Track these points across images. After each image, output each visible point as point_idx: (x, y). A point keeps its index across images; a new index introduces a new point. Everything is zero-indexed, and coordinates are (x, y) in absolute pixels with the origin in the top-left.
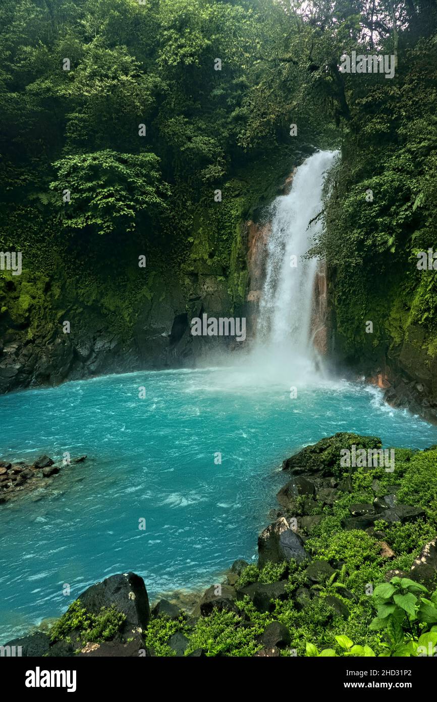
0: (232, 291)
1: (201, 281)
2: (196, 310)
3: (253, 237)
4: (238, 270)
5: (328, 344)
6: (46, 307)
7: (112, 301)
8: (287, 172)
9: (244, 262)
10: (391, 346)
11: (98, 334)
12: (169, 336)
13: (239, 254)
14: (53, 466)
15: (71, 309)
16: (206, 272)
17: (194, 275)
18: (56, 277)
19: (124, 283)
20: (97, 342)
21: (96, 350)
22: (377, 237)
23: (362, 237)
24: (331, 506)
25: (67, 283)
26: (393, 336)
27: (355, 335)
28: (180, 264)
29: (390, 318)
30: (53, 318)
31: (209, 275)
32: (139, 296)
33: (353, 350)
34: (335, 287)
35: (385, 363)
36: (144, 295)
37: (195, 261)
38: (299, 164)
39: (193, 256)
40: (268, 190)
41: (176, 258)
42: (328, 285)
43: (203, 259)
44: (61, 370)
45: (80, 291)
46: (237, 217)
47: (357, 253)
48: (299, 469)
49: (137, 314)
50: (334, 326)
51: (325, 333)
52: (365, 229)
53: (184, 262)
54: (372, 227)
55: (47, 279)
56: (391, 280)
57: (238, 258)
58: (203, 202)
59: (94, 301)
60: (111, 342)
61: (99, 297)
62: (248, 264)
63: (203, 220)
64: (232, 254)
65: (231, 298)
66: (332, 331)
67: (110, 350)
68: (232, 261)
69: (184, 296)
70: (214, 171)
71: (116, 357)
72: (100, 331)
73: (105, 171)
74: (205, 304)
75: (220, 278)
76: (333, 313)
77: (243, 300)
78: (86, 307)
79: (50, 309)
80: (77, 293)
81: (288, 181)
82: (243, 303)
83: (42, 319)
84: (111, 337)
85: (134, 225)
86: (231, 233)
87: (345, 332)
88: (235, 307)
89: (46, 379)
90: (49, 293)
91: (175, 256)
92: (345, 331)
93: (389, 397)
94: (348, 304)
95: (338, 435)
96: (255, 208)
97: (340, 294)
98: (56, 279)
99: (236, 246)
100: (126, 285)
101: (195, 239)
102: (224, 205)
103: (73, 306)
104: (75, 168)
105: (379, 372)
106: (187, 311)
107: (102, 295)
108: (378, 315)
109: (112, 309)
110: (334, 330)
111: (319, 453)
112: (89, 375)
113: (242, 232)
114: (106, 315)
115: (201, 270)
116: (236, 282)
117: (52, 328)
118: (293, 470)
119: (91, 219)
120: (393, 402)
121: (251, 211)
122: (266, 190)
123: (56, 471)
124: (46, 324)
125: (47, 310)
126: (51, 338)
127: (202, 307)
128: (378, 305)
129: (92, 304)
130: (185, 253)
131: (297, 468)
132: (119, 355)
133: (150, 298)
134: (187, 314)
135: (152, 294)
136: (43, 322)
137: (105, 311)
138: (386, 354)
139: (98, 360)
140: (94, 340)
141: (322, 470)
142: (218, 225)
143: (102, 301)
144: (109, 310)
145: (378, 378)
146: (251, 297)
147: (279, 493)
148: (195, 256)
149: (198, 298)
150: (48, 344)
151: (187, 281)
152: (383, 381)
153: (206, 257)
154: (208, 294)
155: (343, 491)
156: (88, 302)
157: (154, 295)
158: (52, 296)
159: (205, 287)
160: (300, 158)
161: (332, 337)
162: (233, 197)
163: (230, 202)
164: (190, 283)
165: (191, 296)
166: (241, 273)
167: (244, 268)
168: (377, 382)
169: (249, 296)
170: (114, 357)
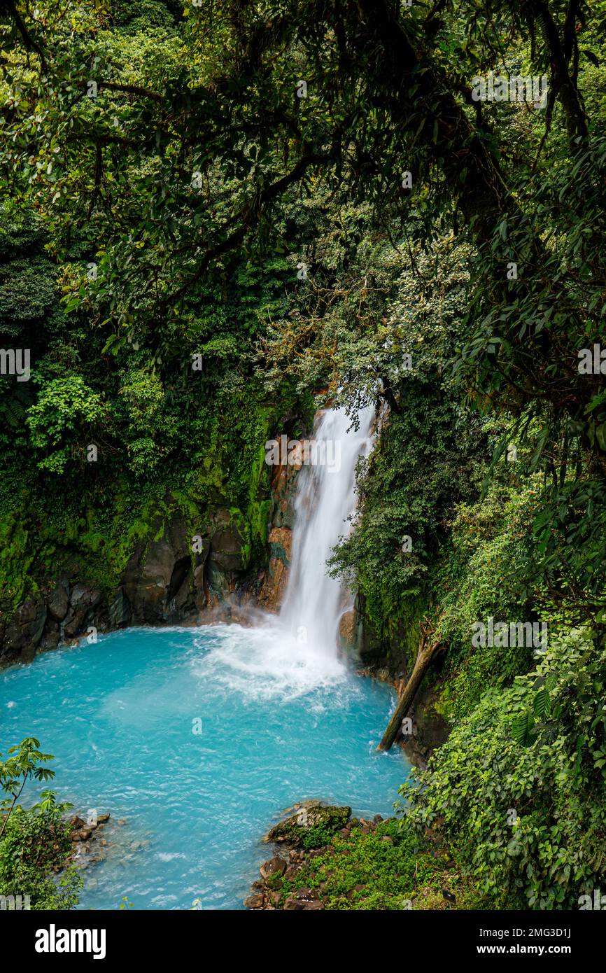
0: (249, 527)
1: (210, 512)
4: (258, 500)
5: (355, 630)
9: (267, 493)
11: (75, 580)
12: (167, 587)
13: (261, 483)
16: (217, 501)
17: (201, 504)
20: (74, 591)
21: (73, 604)
30: (20, 569)
31: (222, 505)
32: (130, 534)
33: (379, 643)
37: (204, 486)
39: (201, 481)
43: (214, 485)
44: (33, 637)
46: (262, 435)
48: (282, 839)
49: (126, 559)
57: (261, 486)
59: (70, 539)
60: (91, 591)
61: (76, 533)
62: (272, 495)
64: (253, 483)
65: (248, 538)
66: (360, 617)
67: (90, 603)
71: (98, 610)
72: (77, 577)
74: (215, 543)
75: (235, 511)
77: (263, 540)
78: (60, 546)
82: (264, 544)
84: (92, 584)
88: (253, 547)
89: (18, 655)
99: (258, 472)
101: (205, 457)
105: (402, 677)
107: (81, 530)
110: (362, 616)
112: (66, 640)
114: (85, 554)
115: (211, 499)
116: (255, 516)
118: (277, 839)
121: (280, 426)
127: (211, 547)
129: (69, 543)
132: (102, 608)
133: (143, 536)
134: (191, 558)
135: (147, 531)
137: (84, 549)
139: (76, 617)
140: (70, 591)
143: (81, 538)
144: (90, 548)
146: (274, 537)
149: (206, 536)
151: (192, 510)
153: (218, 484)
154: (218, 529)
156: (62, 541)
157: (149, 532)
159: (216, 519)
164: (196, 514)
166: (263, 503)
167: (266, 499)
169: (271, 535)
170: (95, 611)
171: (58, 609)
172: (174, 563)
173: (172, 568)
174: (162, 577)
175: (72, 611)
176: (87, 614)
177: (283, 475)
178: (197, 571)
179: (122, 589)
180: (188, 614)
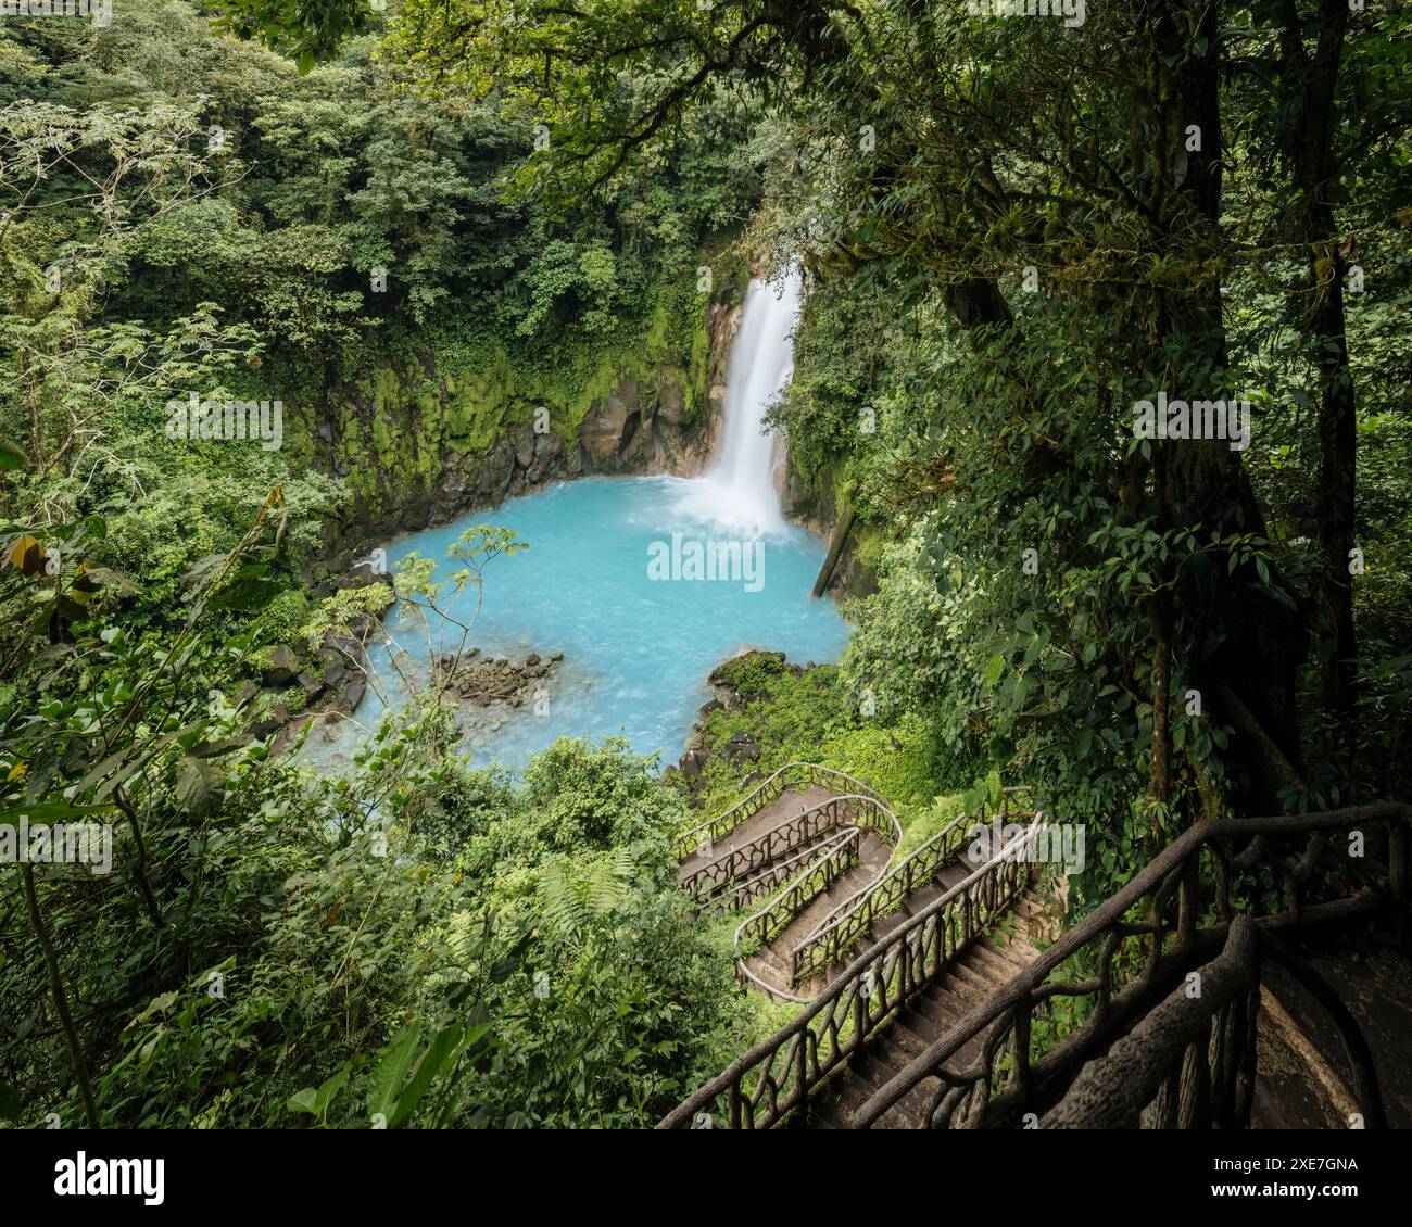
0: (692, 387)
1: (657, 370)
2: (651, 407)
3: (720, 324)
5: (787, 482)
12: (619, 439)
16: (663, 360)
17: (650, 364)
19: (570, 374)
20: (539, 442)
21: (538, 453)
31: (668, 365)
44: (502, 484)
51: (785, 469)
57: (702, 348)
60: (553, 441)
64: (695, 342)
65: (691, 394)
67: (552, 452)
68: (694, 351)
69: (638, 389)
71: (559, 459)
74: (662, 399)
77: (705, 396)
82: (705, 399)
84: (555, 435)
89: (488, 499)
96: (723, 289)
100: (572, 376)
101: (653, 323)
103: (514, 402)
106: (640, 408)
109: (557, 404)
112: (531, 487)
113: (706, 321)
115: (659, 359)
116: (697, 378)
121: (720, 291)
127: (658, 402)
129: (535, 398)
132: (562, 457)
134: (640, 411)
137: (548, 405)
139: (540, 465)
140: (535, 440)
146: (714, 394)
149: (654, 392)
151: (642, 370)
154: (665, 387)
159: (662, 378)
161: (791, 474)
164: (646, 373)
167: (707, 361)
169: (711, 393)
170: (556, 460)
171: (524, 459)
172: (626, 416)
173: (624, 421)
174: (613, 431)
175: (536, 460)
176: (549, 463)
177: (721, 338)
178: (646, 424)
179: (580, 440)
180: (638, 465)
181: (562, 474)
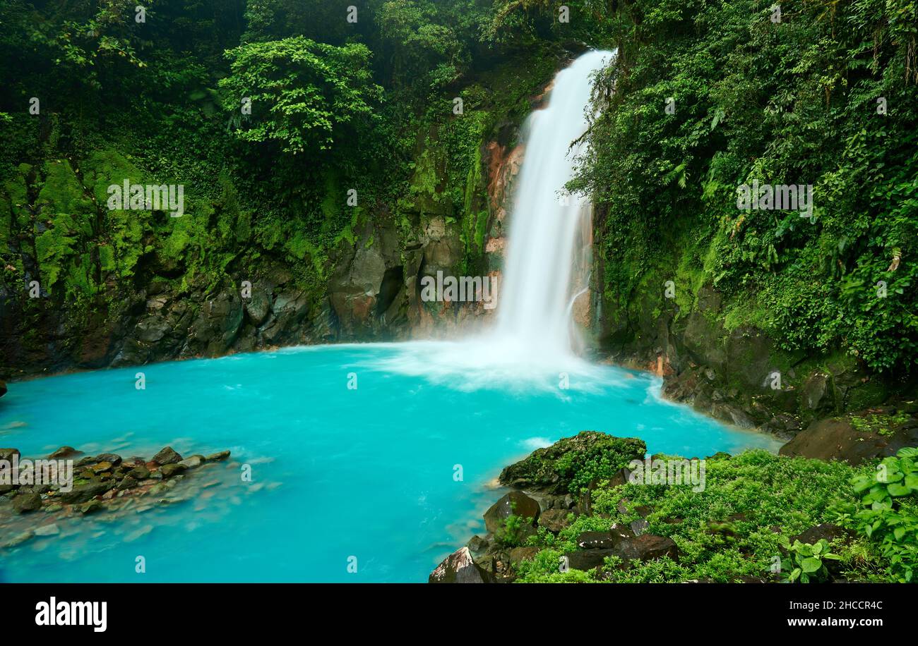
0: (465, 238)
1: (423, 222)
2: (415, 262)
3: (497, 165)
4: (474, 209)
5: (592, 313)
6: (208, 250)
7: (301, 244)
8: (547, 79)
9: (484, 199)
10: (677, 317)
11: (280, 289)
12: (377, 296)
13: (476, 187)
14: (180, 463)
15: (243, 254)
16: (430, 210)
17: (415, 216)
18: (224, 208)
19: (317, 221)
20: (278, 300)
21: (275, 312)
22: (659, 165)
23: (640, 166)
24: (556, 533)
25: (240, 218)
26: (678, 304)
27: (629, 302)
28: (396, 199)
29: (676, 279)
30: (217, 264)
31: (436, 215)
32: (338, 239)
33: (625, 323)
34: (604, 234)
35: (667, 340)
36: (344, 238)
37: (417, 194)
38: (564, 67)
39: (414, 188)
40: (521, 101)
41: (391, 190)
42: (594, 232)
43: (427, 192)
44: (224, 335)
45: (256, 229)
46: (477, 137)
47: (631, 187)
48: (524, 480)
49: (333, 265)
50: (602, 290)
51: (588, 299)
52: (643, 155)
53: (401, 195)
54: (654, 151)
55: (212, 211)
56: (679, 226)
57: (476, 192)
58: (431, 114)
59: (275, 244)
60: (296, 300)
61: (282, 238)
62: (488, 203)
63: (430, 139)
64: (468, 187)
65: (464, 247)
66: (598, 296)
67: (294, 312)
68: (467, 197)
69: (400, 243)
70: (446, 72)
71: (303, 322)
72: (282, 286)
73: (296, 66)
74: (429, 255)
75: (449, 220)
76: (601, 270)
77: (480, 251)
78: (264, 252)
79: (214, 252)
80: (253, 232)
81: (547, 89)
82: (481, 255)
83: (201, 265)
84: (298, 293)
85: (332, 141)
86: (467, 158)
87: (615, 297)
88: (469, 261)
89: (202, 348)
90: (214, 230)
91: (390, 186)
92: (617, 297)
93: (669, 387)
94: (621, 258)
95: (582, 435)
96: (500, 126)
97: (610, 244)
98: (224, 211)
99: (474, 175)
100: (320, 224)
101: (418, 164)
102: (460, 121)
103: (246, 250)
104: (255, 60)
105: (660, 354)
106: (402, 262)
107: (287, 235)
108: (661, 275)
109: (301, 256)
110: (600, 294)
111: (554, 459)
112: (264, 346)
113: (482, 158)
114: (292, 264)
115: (424, 208)
116: (471, 226)
117: (215, 278)
118: (516, 481)
119: (274, 131)
120: (674, 393)
121: (496, 130)
122: (517, 102)
123: (181, 470)
124: (207, 271)
125: (209, 253)
126: (213, 291)
127: (424, 258)
128: (661, 261)
129: (273, 248)
130: (404, 183)
131: (520, 480)
132: (307, 320)
133: (352, 243)
134: (403, 266)
135: (356, 238)
136: (203, 270)
137: (290, 259)
138: (669, 327)
139: (278, 324)
140: (273, 298)
141: (556, 482)
142: (450, 147)
143: (287, 245)
144: (296, 258)
145: (657, 362)
146: (491, 247)
147: (487, 513)
148: (417, 188)
149: (420, 246)
150: (210, 299)
151: (405, 222)
152: (664, 365)
153: (431, 190)
154: (432, 241)
155: (577, 514)
156: (267, 245)
157: (359, 240)
158: (218, 234)
159: (429, 231)
160: (566, 59)
161: (597, 304)
162: (473, 109)
163: (468, 116)
164: (409, 225)
165: (409, 243)
166: (480, 215)
167: (483, 208)
168: (656, 367)
169: (488, 245)
170: (300, 322)
171: (257, 312)
172: (384, 270)
173: (383, 276)
174: (370, 286)
175: (273, 318)
176: (289, 324)
177: (499, 183)
178: (410, 281)
179: (329, 298)
180: (399, 329)
181: (307, 339)
